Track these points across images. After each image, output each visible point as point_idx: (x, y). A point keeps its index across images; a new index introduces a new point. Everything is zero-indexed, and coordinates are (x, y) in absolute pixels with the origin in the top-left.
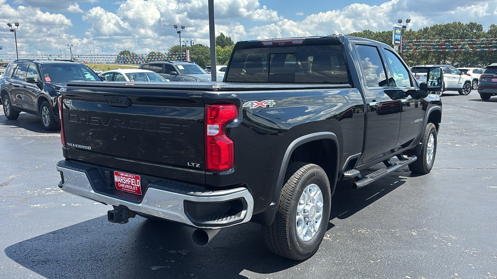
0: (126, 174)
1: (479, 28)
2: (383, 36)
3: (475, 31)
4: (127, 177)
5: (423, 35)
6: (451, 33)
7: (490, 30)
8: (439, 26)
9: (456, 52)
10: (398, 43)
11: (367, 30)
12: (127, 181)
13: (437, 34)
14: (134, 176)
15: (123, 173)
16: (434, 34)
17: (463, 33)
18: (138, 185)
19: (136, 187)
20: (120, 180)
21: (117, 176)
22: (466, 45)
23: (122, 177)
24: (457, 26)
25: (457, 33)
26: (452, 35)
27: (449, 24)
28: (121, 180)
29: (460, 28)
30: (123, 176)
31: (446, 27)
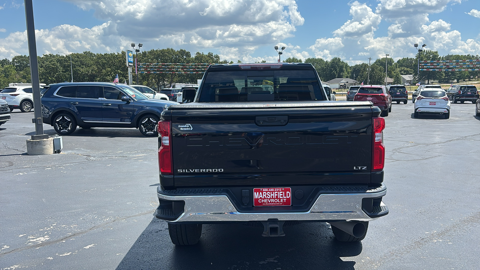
0: (272, 189)
1: (188, 55)
2: (106, 58)
3: (185, 57)
4: (272, 192)
5: (143, 59)
6: (167, 58)
7: (197, 56)
8: (156, 51)
9: (172, 75)
10: (131, 66)
11: (88, 51)
12: (273, 195)
13: (155, 58)
14: (283, 189)
15: (266, 189)
16: (152, 58)
17: (176, 58)
18: (288, 196)
19: (285, 199)
20: (262, 196)
21: (258, 193)
22: (180, 69)
23: (265, 193)
24: (170, 52)
25: (171, 58)
26: (168, 60)
27: (163, 50)
28: (264, 195)
29: (173, 54)
30: (267, 192)
31: (162, 53)
